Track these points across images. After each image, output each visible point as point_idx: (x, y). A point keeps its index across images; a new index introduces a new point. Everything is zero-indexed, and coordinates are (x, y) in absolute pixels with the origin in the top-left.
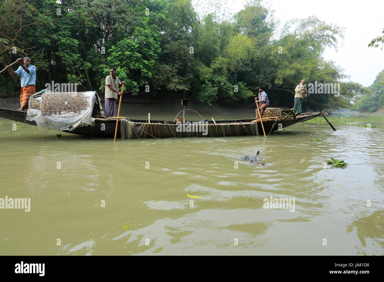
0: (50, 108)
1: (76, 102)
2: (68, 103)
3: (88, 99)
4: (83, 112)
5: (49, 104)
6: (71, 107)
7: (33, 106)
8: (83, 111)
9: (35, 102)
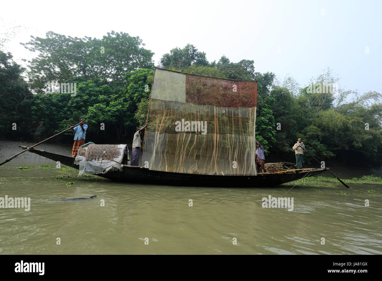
0: (92, 156)
1: (112, 151)
2: (106, 153)
3: (120, 149)
5: (92, 152)
7: (81, 154)
8: (116, 158)
9: (82, 150)
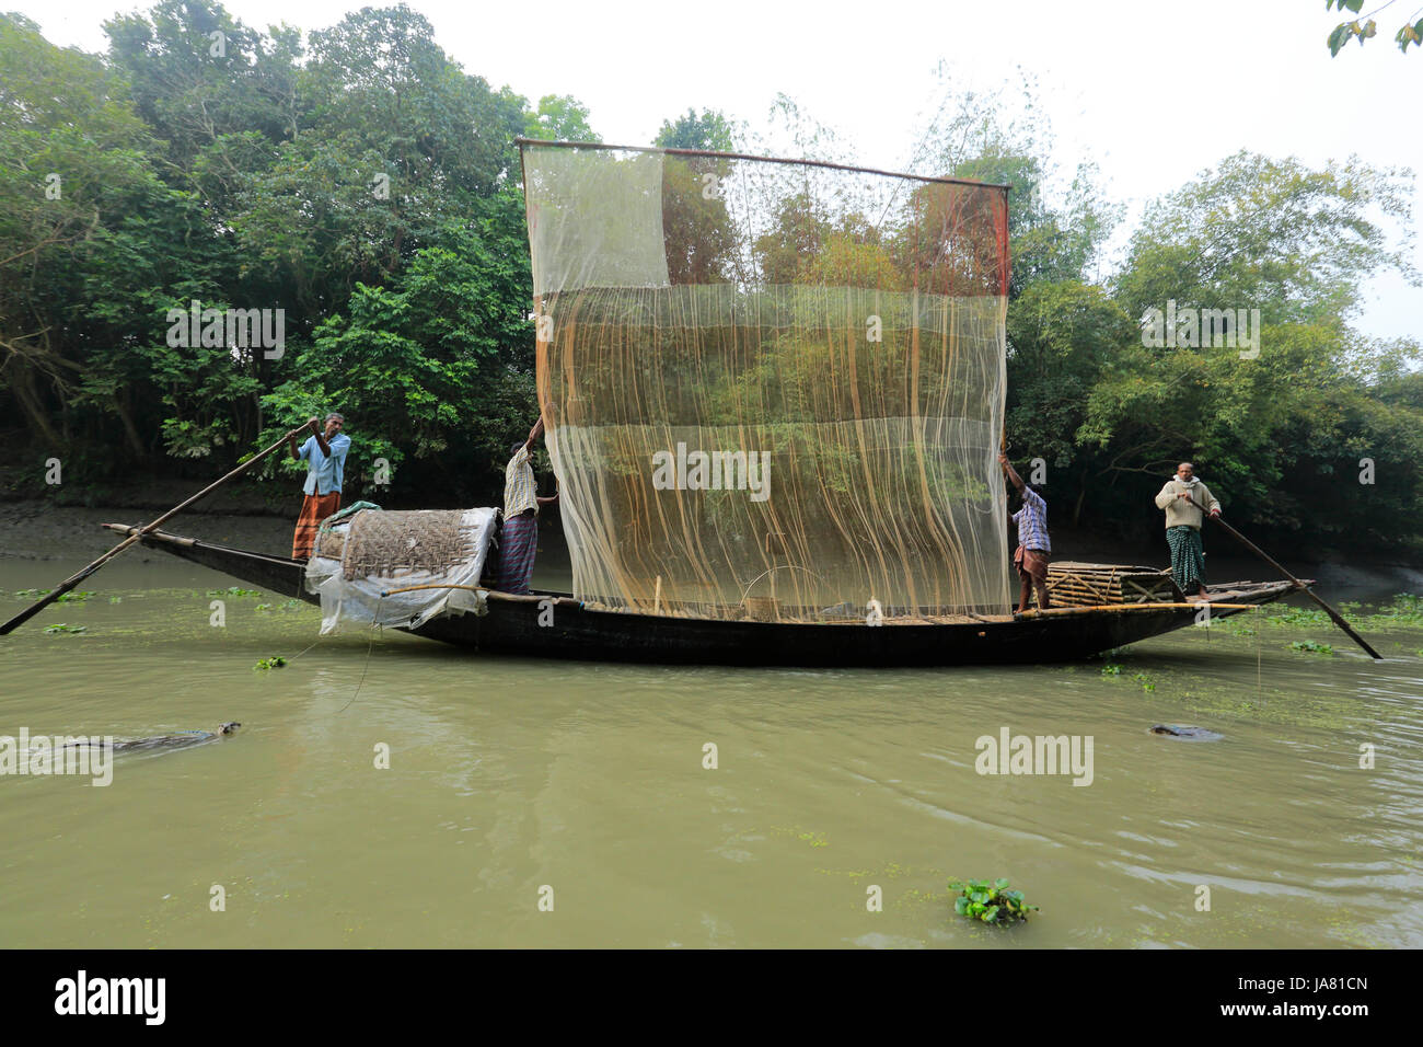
0: (367, 558)
1: (440, 539)
2: (418, 545)
3: (472, 531)
4: (456, 572)
5: (367, 544)
6: (423, 556)
7: (324, 551)
8: (456, 567)
9: (331, 538)
